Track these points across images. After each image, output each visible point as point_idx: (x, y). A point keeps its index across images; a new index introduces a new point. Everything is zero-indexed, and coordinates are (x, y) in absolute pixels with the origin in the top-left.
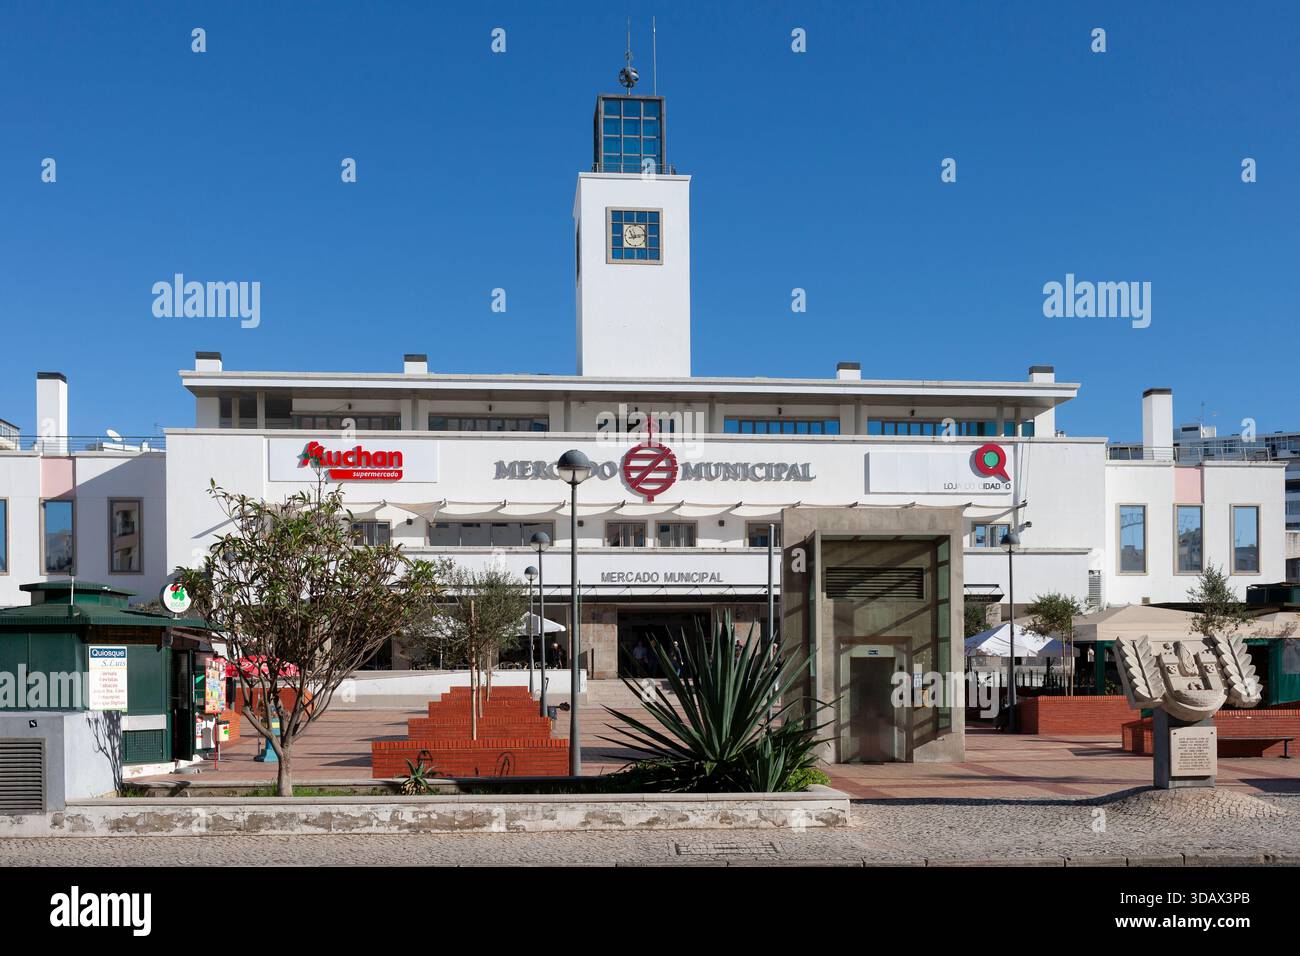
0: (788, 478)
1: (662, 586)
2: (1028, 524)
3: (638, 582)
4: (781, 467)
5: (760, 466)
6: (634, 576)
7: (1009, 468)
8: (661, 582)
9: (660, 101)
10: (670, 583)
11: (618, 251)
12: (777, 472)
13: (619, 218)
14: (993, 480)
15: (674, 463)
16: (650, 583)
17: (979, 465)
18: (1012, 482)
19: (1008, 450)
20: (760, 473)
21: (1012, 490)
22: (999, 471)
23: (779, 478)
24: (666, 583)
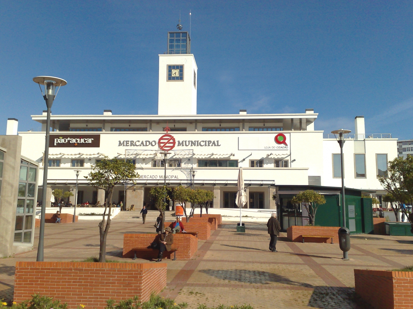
0: (212, 146)
1: (158, 180)
2: (294, 160)
3: (151, 179)
4: (209, 142)
5: (203, 141)
6: (149, 177)
7: (287, 141)
8: (158, 178)
9: (187, 33)
10: (161, 179)
11: (170, 78)
12: (209, 143)
13: (170, 68)
14: (282, 145)
15: (175, 141)
16: (155, 179)
17: (277, 140)
18: (289, 146)
19: (287, 136)
20: (202, 143)
21: (289, 149)
22: (284, 142)
23: (209, 145)
24: (160, 179)
